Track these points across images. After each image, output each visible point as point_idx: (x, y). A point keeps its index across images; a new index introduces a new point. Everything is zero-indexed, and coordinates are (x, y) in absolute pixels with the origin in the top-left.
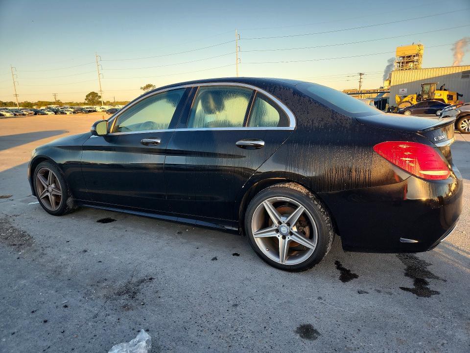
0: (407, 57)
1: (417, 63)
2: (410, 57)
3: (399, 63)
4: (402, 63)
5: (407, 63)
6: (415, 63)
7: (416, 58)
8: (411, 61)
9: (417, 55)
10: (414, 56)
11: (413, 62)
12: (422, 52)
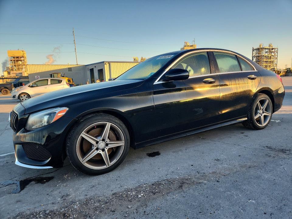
0: (16, 57)
1: (24, 62)
2: (18, 57)
3: (12, 61)
4: (14, 61)
5: (17, 61)
6: (22, 62)
7: (22, 59)
8: (20, 60)
9: (23, 57)
10: (21, 57)
11: (21, 61)
12: (25, 55)
